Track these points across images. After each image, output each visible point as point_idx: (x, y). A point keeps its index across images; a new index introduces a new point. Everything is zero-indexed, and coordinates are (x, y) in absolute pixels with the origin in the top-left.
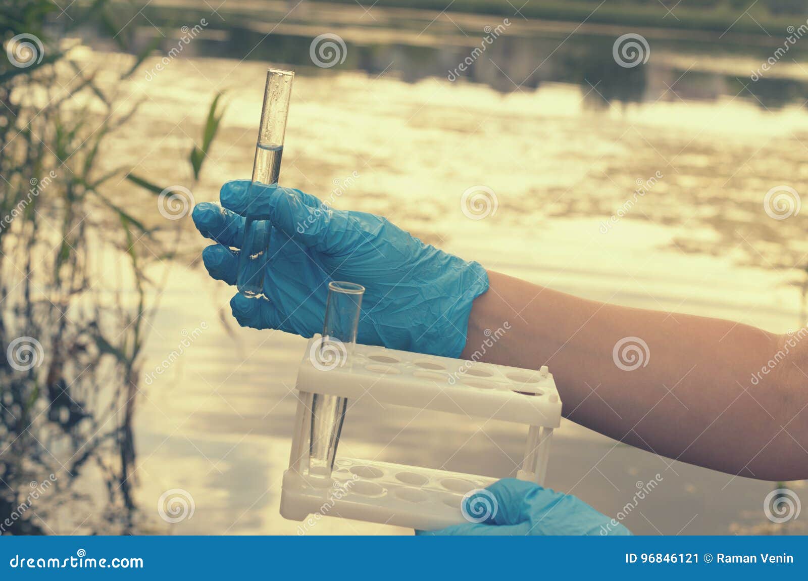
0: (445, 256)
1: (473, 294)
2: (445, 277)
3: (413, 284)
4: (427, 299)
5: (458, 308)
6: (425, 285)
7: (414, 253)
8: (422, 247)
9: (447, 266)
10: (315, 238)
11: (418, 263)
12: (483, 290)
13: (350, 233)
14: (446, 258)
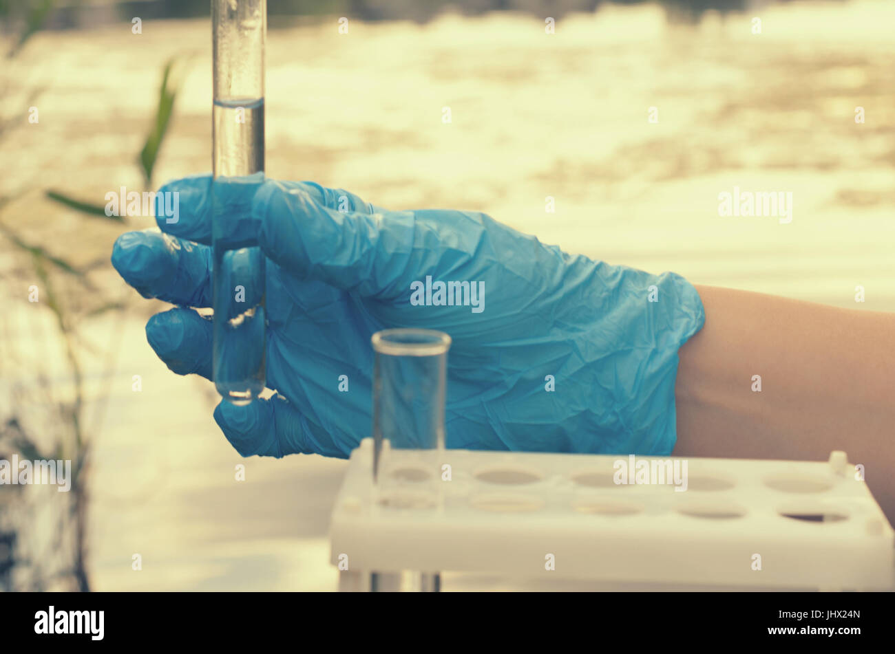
0: (614, 271)
1: (676, 337)
2: (618, 314)
3: (558, 336)
4: (588, 360)
5: (653, 368)
6: (581, 334)
7: (552, 276)
8: (565, 261)
9: (618, 291)
10: (353, 270)
11: (560, 295)
12: (694, 326)
13: (420, 255)
14: (615, 275)
